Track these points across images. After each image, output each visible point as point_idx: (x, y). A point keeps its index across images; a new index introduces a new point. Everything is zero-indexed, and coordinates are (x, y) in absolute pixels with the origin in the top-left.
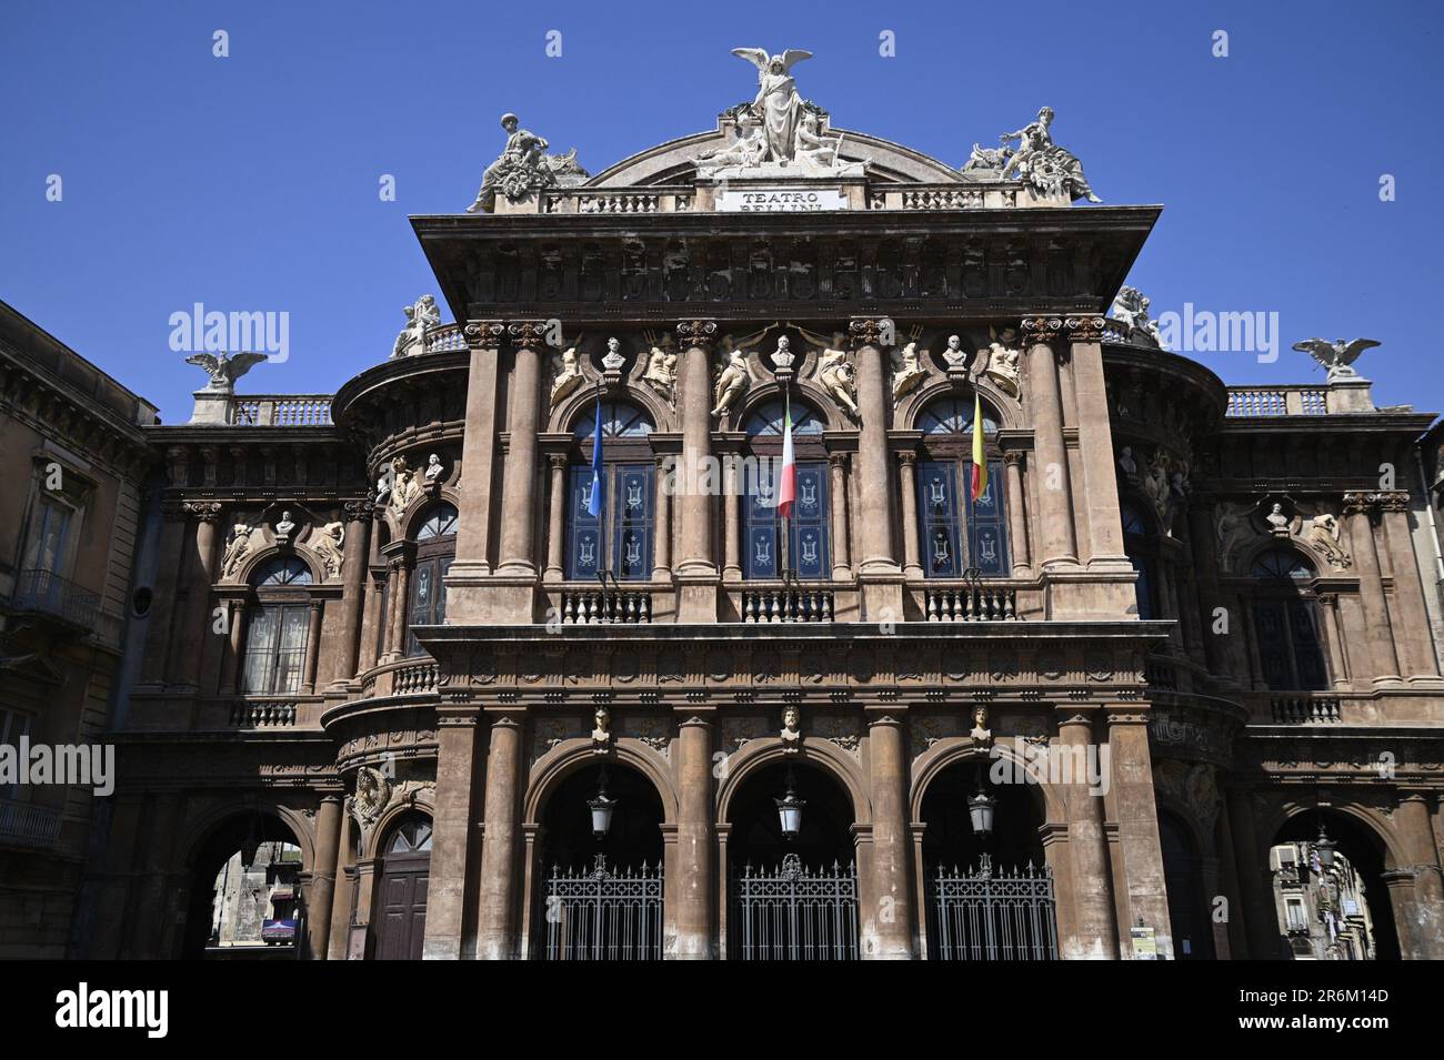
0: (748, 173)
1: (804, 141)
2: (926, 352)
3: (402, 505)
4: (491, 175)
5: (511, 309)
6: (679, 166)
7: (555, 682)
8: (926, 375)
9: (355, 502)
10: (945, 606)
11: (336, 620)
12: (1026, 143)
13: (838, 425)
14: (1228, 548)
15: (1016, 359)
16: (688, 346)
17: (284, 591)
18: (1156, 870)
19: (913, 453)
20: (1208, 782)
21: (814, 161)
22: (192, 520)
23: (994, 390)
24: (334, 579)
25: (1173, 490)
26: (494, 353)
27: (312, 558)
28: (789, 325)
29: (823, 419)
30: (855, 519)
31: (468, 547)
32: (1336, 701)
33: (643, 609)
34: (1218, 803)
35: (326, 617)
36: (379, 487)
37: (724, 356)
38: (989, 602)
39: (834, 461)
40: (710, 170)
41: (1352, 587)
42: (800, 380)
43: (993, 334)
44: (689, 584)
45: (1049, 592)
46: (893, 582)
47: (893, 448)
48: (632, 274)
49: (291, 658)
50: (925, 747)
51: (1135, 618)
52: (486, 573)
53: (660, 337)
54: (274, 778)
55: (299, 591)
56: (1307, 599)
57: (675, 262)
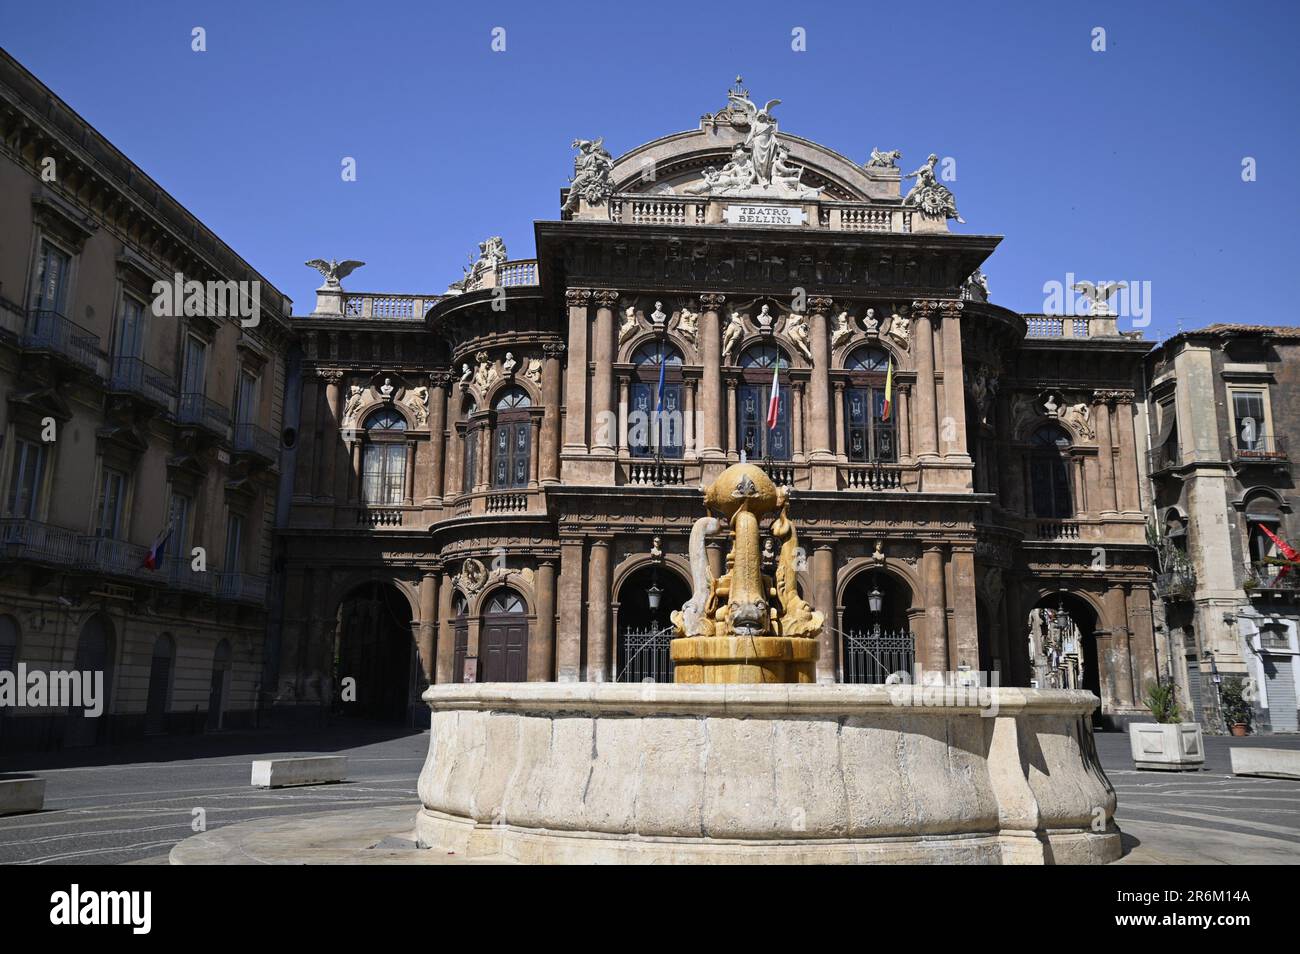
0: (744, 194)
1: (778, 170)
2: (853, 319)
3: (485, 385)
4: (577, 186)
5: (595, 281)
6: (676, 157)
7: (631, 520)
8: (852, 333)
9: (436, 374)
10: (860, 479)
11: (427, 455)
12: (920, 181)
13: (798, 365)
14: (1018, 424)
15: (908, 325)
16: (706, 310)
17: (387, 434)
18: (973, 635)
19: (843, 383)
20: (998, 578)
21: (785, 186)
22: (323, 383)
23: (894, 345)
24: (423, 427)
25: (988, 391)
26: (585, 309)
27: (406, 412)
28: (769, 298)
29: (788, 358)
30: (808, 425)
31: (573, 436)
32: (1077, 525)
33: (679, 476)
34: (1002, 590)
35: (419, 453)
36: (464, 369)
37: (728, 316)
38: (885, 477)
39: (795, 386)
40: (720, 189)
41: (1093, 453)
42: (775, 334)
43: (894, 308)
44: (709, 463)
45: (921, 474)
46: (832, 465)
47: (832, 378)
48: (670, 260)
49: (393, 479)
50: (846, 563)
51: (970, 492)
52: (586, 453)
53: (688, 302)
54: (392, 561)
55: (398, 434)
56: (1065, 459)
57: (698, 253)
